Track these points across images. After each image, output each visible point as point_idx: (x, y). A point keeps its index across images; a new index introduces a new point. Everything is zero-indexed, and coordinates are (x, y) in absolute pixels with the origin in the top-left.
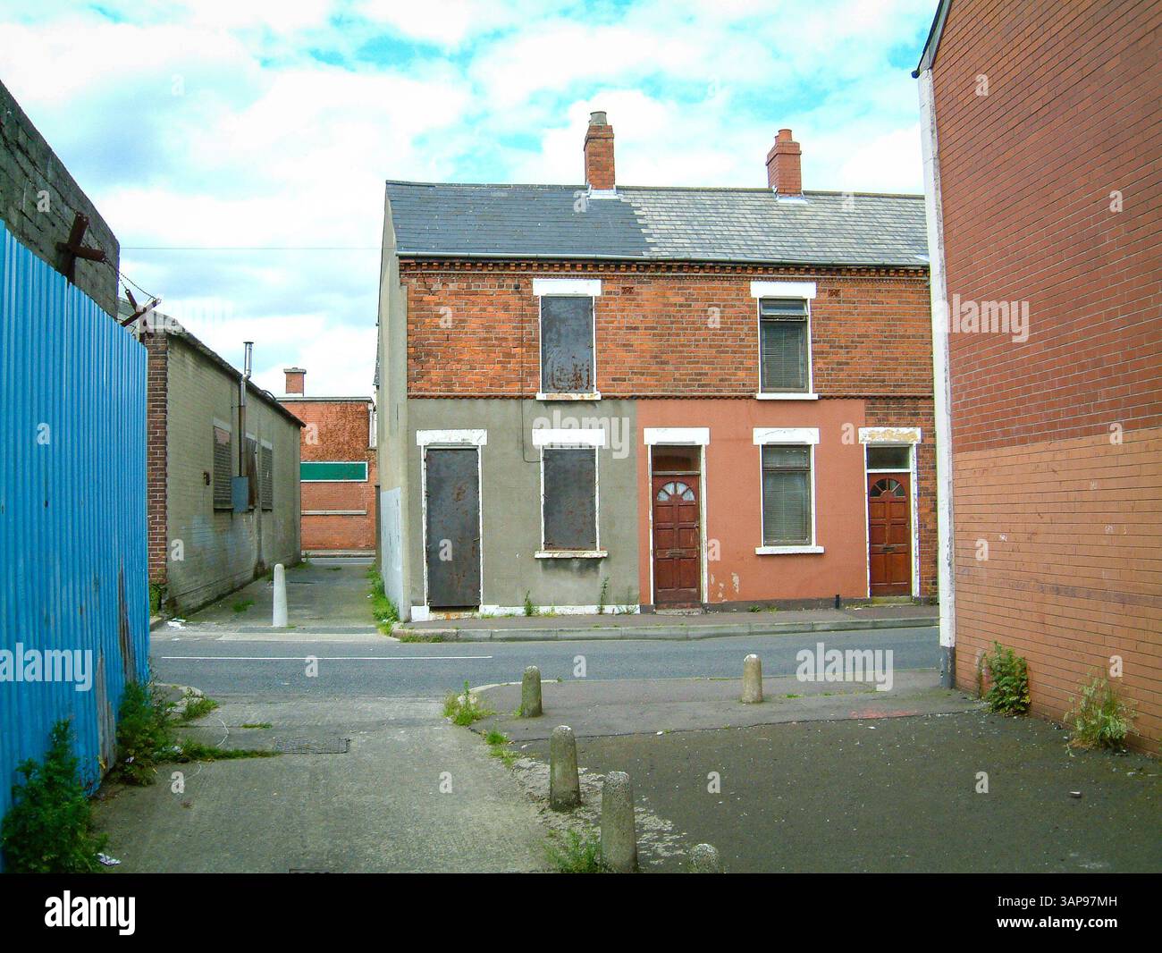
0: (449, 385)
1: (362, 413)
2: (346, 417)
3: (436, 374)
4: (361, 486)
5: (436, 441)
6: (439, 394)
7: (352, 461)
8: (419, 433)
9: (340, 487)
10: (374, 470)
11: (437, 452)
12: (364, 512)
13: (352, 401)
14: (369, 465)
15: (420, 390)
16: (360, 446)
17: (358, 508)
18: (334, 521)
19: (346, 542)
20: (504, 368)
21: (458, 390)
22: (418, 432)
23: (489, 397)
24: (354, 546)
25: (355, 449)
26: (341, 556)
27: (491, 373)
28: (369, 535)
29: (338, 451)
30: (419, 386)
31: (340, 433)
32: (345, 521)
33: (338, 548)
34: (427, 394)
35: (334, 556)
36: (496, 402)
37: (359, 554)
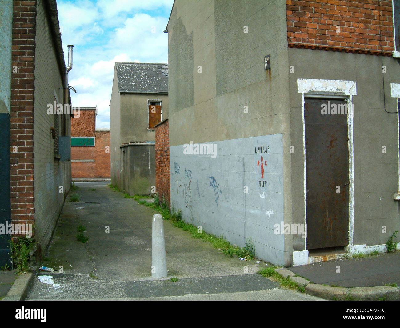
0: (323, 38)
1: (92, 115)
2: (84, 117)
3: (312, 26)
4: (92, 148)
5: (314, 89)
6: (315, 44)
7: (88, 137)
8: (299, 82)
9: (82, 149)
10: (98, 141)
11: (313, 101)
12: (93, 160)
13: (88, 109)
14: (95, 139)
15: (298, 40)
16: (91, 130)
17: (90, 159)
18: (79, 165)
19: (84, 174)
20: (367, 28)
21: (330, 43)
22: (298, 79)
23: (357, 52)
24: (88, 176)
25: (89, 132)
26: (84, 181)
27: (357, 30)
28: (95, 171)
29: (81, 133)
30: (297, 37)
31: (82, 124)
32: (84, 164)
33: (82, 177)
34: (305, 44)
35: (81, 181)
36: (362, 56)
37: (92, 180)
